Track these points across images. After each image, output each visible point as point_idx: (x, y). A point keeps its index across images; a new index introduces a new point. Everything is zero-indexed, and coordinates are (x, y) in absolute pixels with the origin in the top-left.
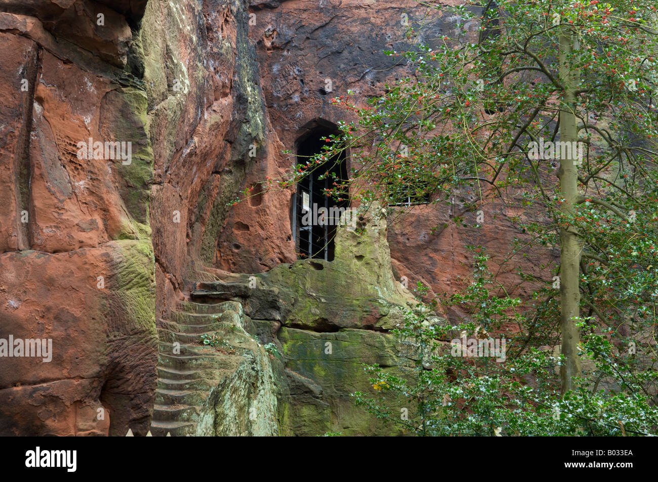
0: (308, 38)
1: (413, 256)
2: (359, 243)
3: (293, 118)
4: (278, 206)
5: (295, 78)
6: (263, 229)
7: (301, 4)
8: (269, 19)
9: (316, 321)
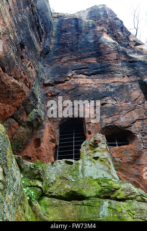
0: (66, 93)
4: (48, 149)
7: (64, 84)
8: (51, 88)
9: (67, 194)
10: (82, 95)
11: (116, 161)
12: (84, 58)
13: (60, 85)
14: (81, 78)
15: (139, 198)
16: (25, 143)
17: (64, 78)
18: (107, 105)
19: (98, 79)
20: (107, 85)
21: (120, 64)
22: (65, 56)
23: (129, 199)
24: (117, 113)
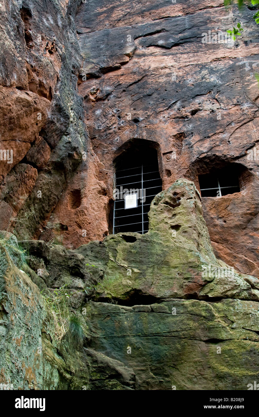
0: (124, 91)
1: (232, 237)
2: (174, 215)
3: (112, 143)
4: (96, 208)
5: (113, 116)
6: (80, 227)
7: (119, 72)
8: (94, 83)
9: (127, 293)
10: (155, 95)
11: (216, 225)
12: (157, 7)
13: (111, 74)
14: (151, 54)
15: (245, 294)
16: (55, 203)
17: (119, 58)
18: (202, 114)
19: (185, 56)
20: (203, 67)
21: (231, 15)
22: (118, 6)
23: (227, 297)
24: (221, 130)
